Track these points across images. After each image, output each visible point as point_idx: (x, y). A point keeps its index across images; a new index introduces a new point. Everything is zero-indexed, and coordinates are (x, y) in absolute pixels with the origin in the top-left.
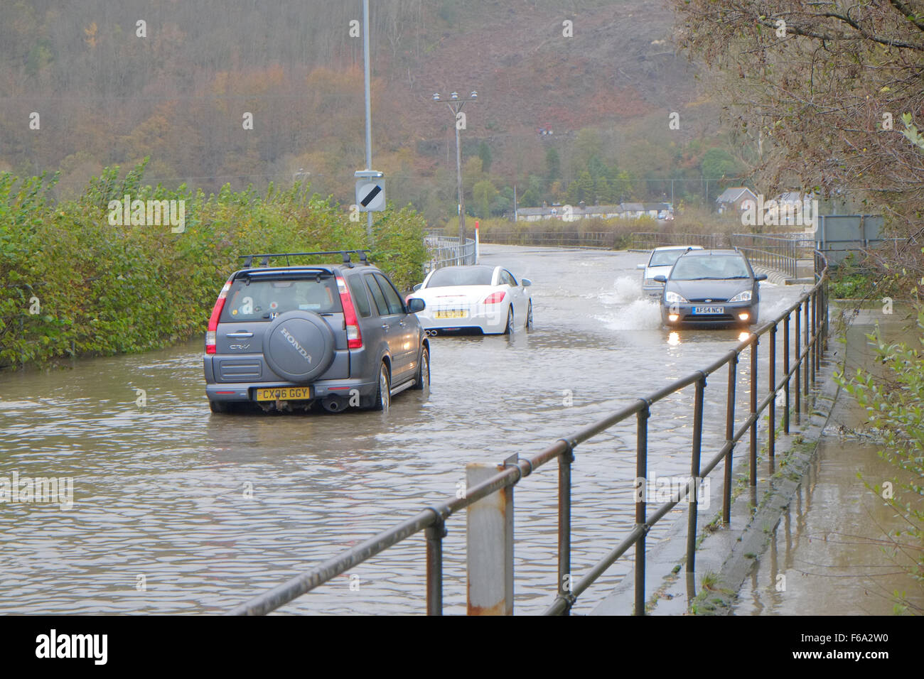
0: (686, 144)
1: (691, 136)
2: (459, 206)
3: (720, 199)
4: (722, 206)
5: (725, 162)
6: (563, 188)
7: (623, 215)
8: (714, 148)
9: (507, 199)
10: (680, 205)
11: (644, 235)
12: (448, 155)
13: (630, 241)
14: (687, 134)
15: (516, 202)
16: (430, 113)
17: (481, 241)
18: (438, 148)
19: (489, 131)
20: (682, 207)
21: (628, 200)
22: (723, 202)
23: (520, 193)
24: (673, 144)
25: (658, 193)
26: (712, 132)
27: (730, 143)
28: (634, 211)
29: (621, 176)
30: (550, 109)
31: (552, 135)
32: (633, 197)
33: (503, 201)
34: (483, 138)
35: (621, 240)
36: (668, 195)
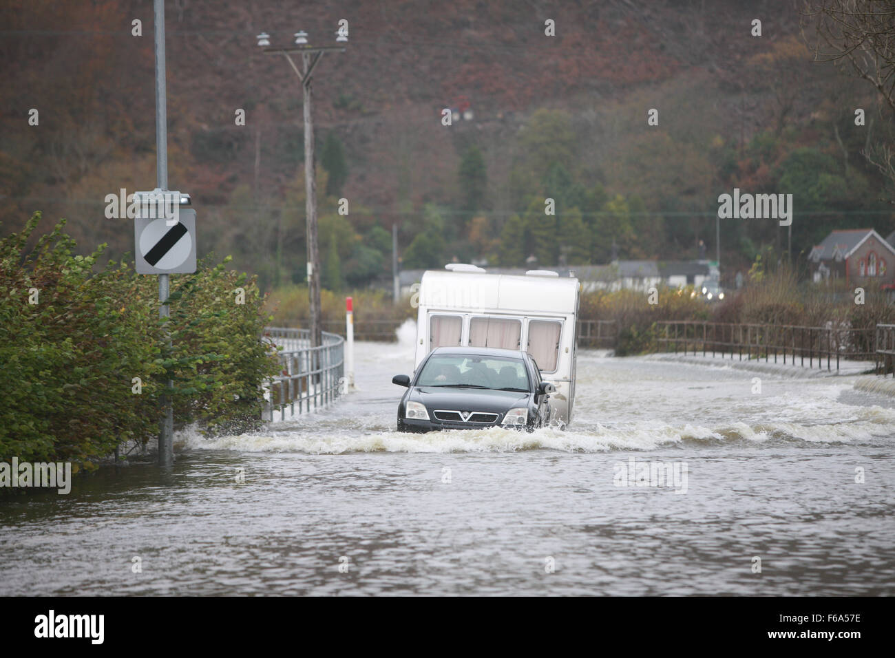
0: (747, 140)
1: (757, 124)
2: (310, 267)
3: (817, 253)
4: (822, 267)
5: (829, 177)
6: (494, 229)
7: (616, 286)
8: (803, 149)
9: (378, 253)
10: (755, 265)
11: (681, 327)
12: (257, 161)
13: (649, 338)
14: (749, 119)
15: (397, 258)
16: (221, 73)
17: (357, 338)
18: (236, 145)
19: (342, 112)
20: (759, 269)
21: (625, 255)
22: (821, 260)
23: (404, 240)
24: (718, 141)
25: (687, 242)
26: (801, 115)
27: (838, 137)
28: (639, 277)
29: (612, 205)
30: (466, 66)
31: (471, 122)
32: (635, 250)
33: (370, 256)
34: (330, 126)
35: (630, 337)
36: (709, 245)
